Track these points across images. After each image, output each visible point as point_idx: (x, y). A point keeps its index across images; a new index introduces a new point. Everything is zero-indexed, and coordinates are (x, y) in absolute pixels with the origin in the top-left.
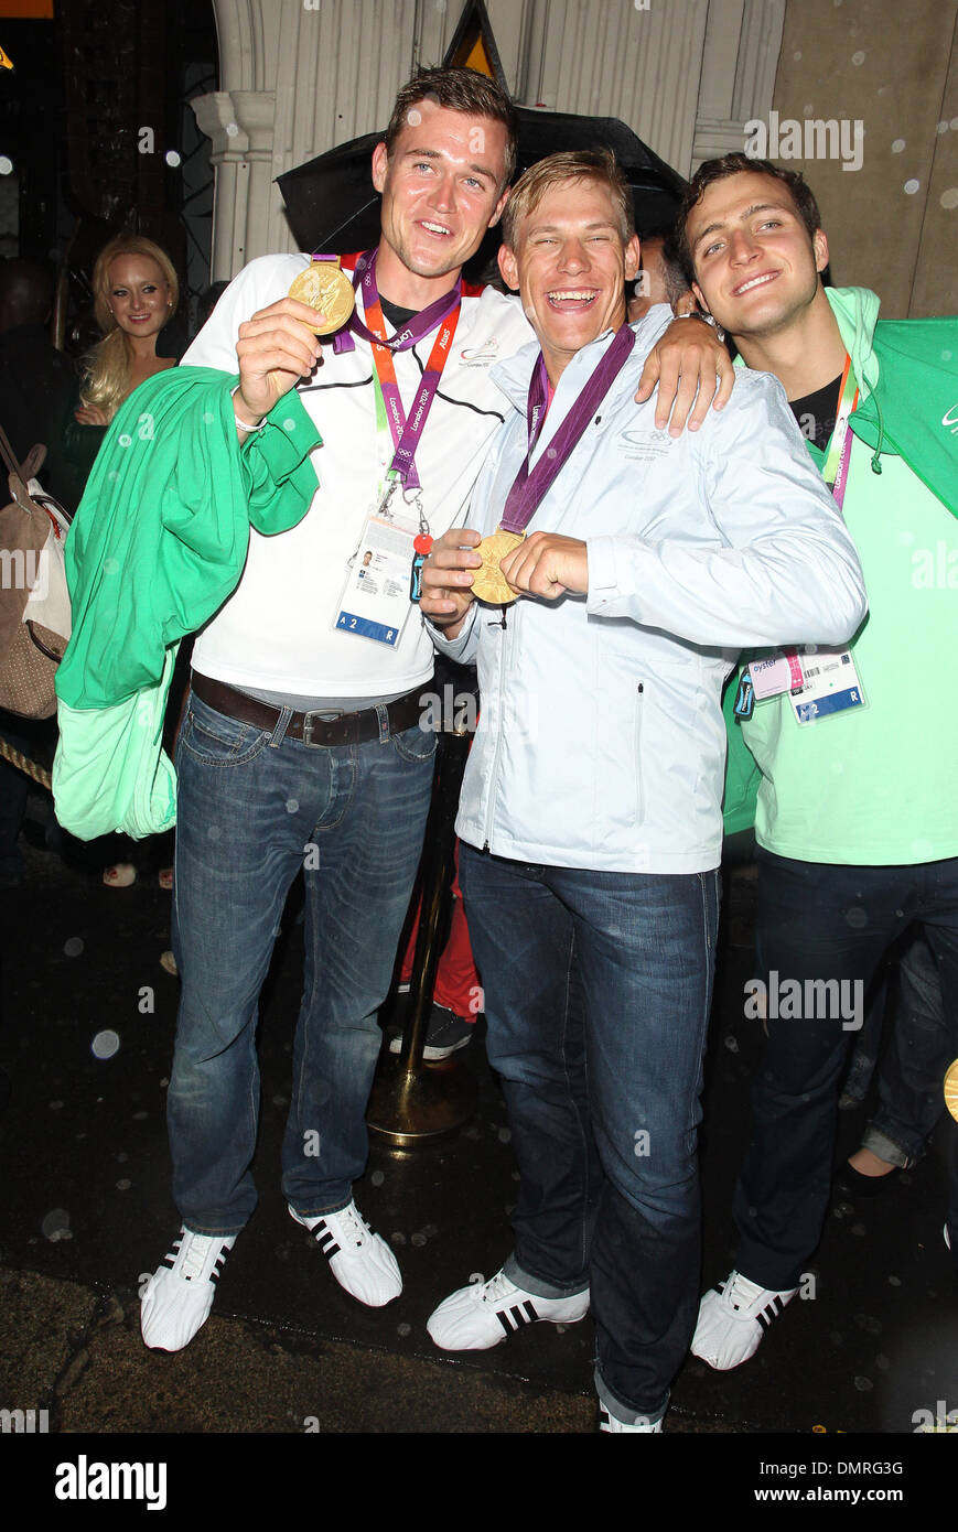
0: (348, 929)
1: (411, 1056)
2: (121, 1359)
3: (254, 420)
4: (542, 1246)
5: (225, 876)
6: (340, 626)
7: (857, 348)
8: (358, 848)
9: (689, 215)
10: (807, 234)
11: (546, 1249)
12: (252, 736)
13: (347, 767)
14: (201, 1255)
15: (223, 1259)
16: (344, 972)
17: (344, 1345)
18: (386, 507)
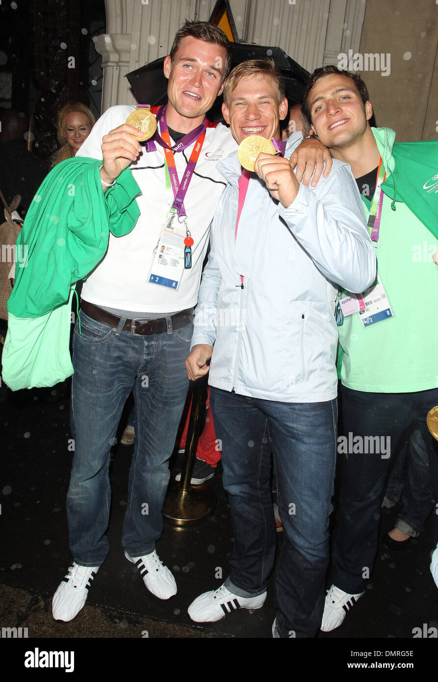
0: (153, 422)
1: (185, 482)
2: (42, 626)
3: (110, 181)
4: (243, 573)
5: (94, 395)
6: (151, 281)
7: (385, 154)
8: (158, 384)
9: (309, 93)
10: (362, 102)
11: (245, 574)
12: (108, 330)
13: (152, 345)
14: (81, 576)
15: (92, 578)
16: (152, 442)
17: (148, 619)
18: (170, 224)
